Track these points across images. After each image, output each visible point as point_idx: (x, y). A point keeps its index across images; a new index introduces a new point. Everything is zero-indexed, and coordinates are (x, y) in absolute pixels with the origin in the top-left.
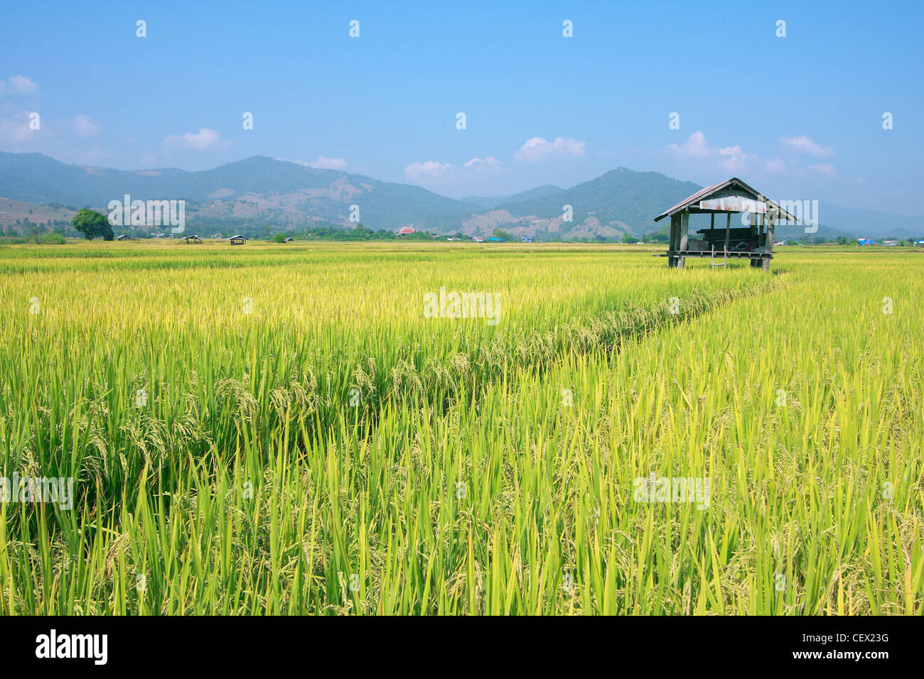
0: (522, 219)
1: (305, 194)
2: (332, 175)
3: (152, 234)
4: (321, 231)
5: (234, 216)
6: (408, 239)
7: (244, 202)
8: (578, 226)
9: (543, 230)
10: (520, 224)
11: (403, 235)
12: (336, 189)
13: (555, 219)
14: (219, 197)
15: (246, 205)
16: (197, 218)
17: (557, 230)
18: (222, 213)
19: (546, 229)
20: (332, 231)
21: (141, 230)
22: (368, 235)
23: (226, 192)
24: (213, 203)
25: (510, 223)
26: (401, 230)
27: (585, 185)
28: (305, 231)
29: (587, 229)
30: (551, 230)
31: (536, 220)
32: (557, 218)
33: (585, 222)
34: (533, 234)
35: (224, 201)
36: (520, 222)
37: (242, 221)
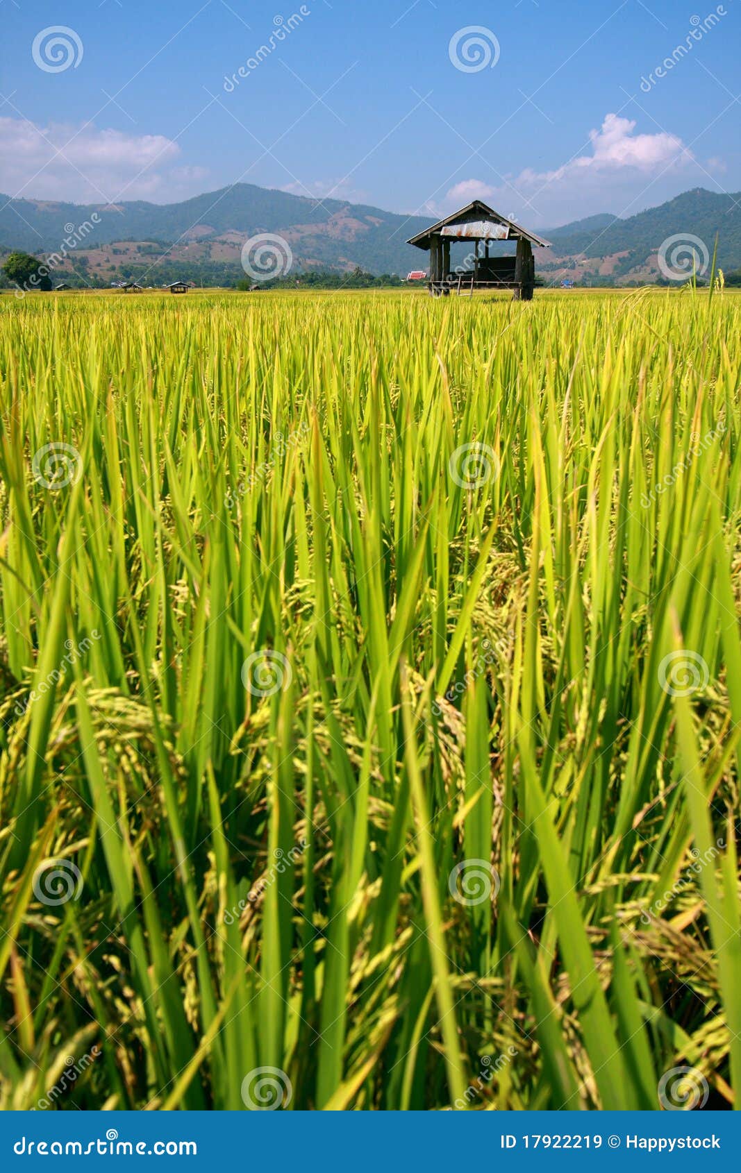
0: (566, 258)
1: (298, 231)
2: (333, 205)
3: (113, 284)
4: (309, 277)
5: (211, 260)
6: (414, 286)
7: (224, 243)
8: (638, 267)
9: (593, 272)
10: (563, 265)
11: (411, 281)
12: (336, 223)
13: (608, 257)
14: (194, 236)
15: (225, 246)
16: (169, 262)
17: (611, 272)
18: (198, 257)
19: (597, 271)
20: (326, 277)
21: (101, 279)
22: (367, 281)
23: (203, 231)
24: (187, 245)
25: (552, 264)
26: (410, 276)
27: (649, 213)
28: (293, 278)
29: (649, 271)
30: (602, 272)
31: (585, 259)
32: (611, 256)
33: (646, 261)
34: (579, 278)
35: (199, 241)
36: (564, 262)
37: (222, 266)
